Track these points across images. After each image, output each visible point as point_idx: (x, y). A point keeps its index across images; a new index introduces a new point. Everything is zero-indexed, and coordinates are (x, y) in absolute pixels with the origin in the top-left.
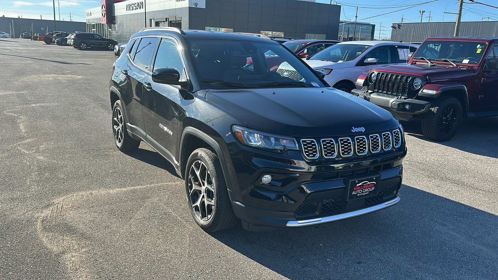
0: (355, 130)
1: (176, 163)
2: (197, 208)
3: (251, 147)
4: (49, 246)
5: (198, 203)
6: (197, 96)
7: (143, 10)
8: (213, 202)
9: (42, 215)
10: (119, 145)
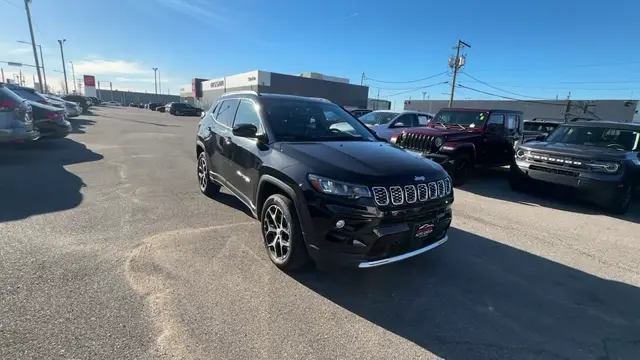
0: (417, 179)
1: (253, 206)
2: (272, 247)
3: (325, 194)
4: (135, 287)
5: (274, 244)
6: (273, 148)
7: (223, 87)
8: (288, 244)
9: (132, 255)
10: (203, 189)
